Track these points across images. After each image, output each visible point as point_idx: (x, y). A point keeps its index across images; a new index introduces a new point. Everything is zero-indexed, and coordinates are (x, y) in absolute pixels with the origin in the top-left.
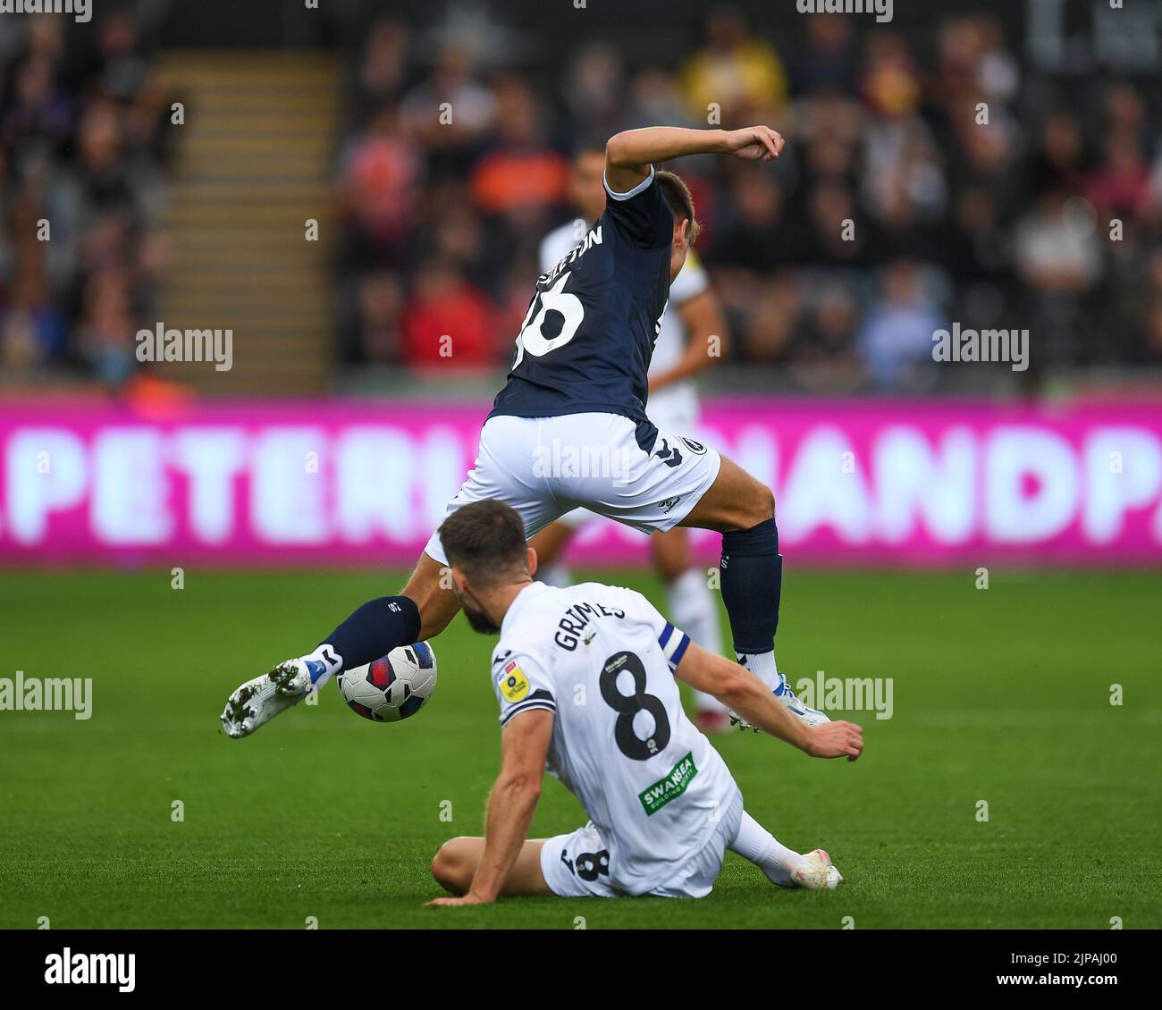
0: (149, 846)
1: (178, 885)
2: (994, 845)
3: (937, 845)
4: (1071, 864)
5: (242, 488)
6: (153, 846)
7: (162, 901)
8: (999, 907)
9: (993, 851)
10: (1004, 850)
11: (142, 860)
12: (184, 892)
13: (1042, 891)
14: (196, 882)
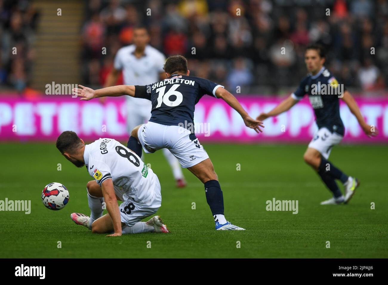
0: (29, 219)
1: (37, 230)
2: (265, 220)
3: (249, 220)
4: (285, 226)
5: (55, 120)
6: (30, 219)
7: (33, 234)
8: (266, 237)
9: (264, 222)
10: (267, 222)
11: (27, 223)
12: (39, 232)
13: (278, 233)
14: (42, 229)
